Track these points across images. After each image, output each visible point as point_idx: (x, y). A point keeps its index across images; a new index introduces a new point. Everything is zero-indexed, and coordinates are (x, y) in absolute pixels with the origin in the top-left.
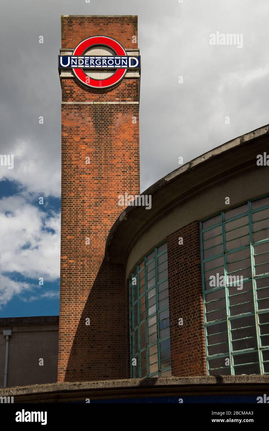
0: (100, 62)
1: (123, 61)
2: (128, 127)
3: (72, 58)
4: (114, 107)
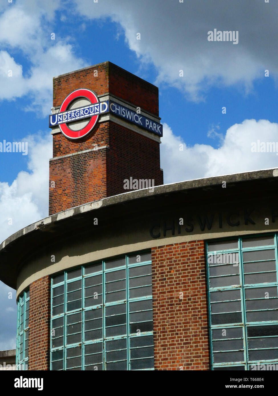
0: (79, 114)
2: (98, 172)
3: (59, 115)
4: (88, 155)
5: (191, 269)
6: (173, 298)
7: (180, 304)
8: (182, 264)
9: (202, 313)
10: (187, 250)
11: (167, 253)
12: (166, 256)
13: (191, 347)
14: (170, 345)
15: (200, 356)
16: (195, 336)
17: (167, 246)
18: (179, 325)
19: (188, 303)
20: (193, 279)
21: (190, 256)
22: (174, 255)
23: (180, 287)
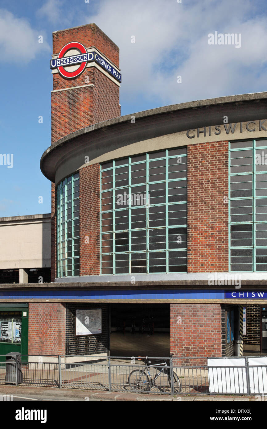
0: (72, 60)
1: (85, 56)
2: (87, 102)
3: (58, 60)
4: (79, 89)
5: (218, 160)
6: (203, 179)
7: (208, 183)
8: (211, 156)
9: (225, 189)
10: (215, 147)
11: (200, 149)
12: (198, 151)
13: (216, 211)
14: (200, 210)
15: (222, 218)
16: (219, 204)
17: (200, 144)
18: (207, 198)
19: (214, 183)
20: (219, 167)
21: (217, 151)
22: (205, 150)
23: (208, 172)
